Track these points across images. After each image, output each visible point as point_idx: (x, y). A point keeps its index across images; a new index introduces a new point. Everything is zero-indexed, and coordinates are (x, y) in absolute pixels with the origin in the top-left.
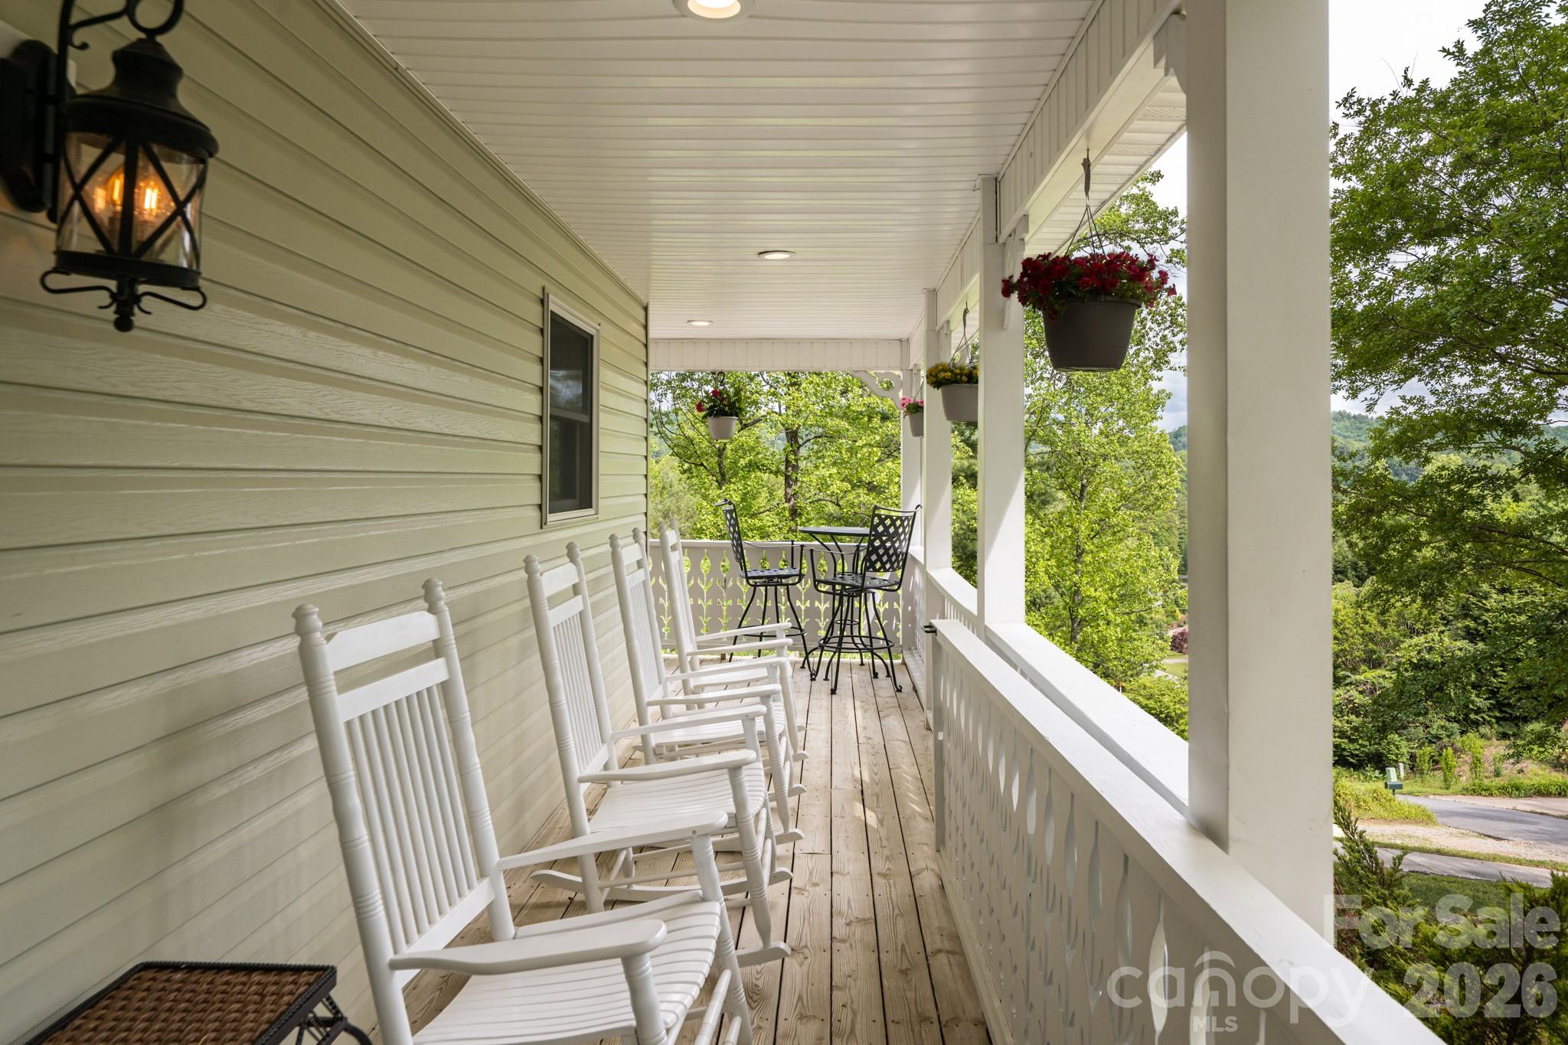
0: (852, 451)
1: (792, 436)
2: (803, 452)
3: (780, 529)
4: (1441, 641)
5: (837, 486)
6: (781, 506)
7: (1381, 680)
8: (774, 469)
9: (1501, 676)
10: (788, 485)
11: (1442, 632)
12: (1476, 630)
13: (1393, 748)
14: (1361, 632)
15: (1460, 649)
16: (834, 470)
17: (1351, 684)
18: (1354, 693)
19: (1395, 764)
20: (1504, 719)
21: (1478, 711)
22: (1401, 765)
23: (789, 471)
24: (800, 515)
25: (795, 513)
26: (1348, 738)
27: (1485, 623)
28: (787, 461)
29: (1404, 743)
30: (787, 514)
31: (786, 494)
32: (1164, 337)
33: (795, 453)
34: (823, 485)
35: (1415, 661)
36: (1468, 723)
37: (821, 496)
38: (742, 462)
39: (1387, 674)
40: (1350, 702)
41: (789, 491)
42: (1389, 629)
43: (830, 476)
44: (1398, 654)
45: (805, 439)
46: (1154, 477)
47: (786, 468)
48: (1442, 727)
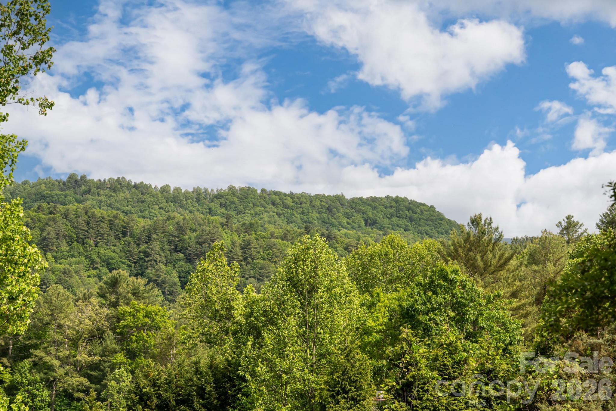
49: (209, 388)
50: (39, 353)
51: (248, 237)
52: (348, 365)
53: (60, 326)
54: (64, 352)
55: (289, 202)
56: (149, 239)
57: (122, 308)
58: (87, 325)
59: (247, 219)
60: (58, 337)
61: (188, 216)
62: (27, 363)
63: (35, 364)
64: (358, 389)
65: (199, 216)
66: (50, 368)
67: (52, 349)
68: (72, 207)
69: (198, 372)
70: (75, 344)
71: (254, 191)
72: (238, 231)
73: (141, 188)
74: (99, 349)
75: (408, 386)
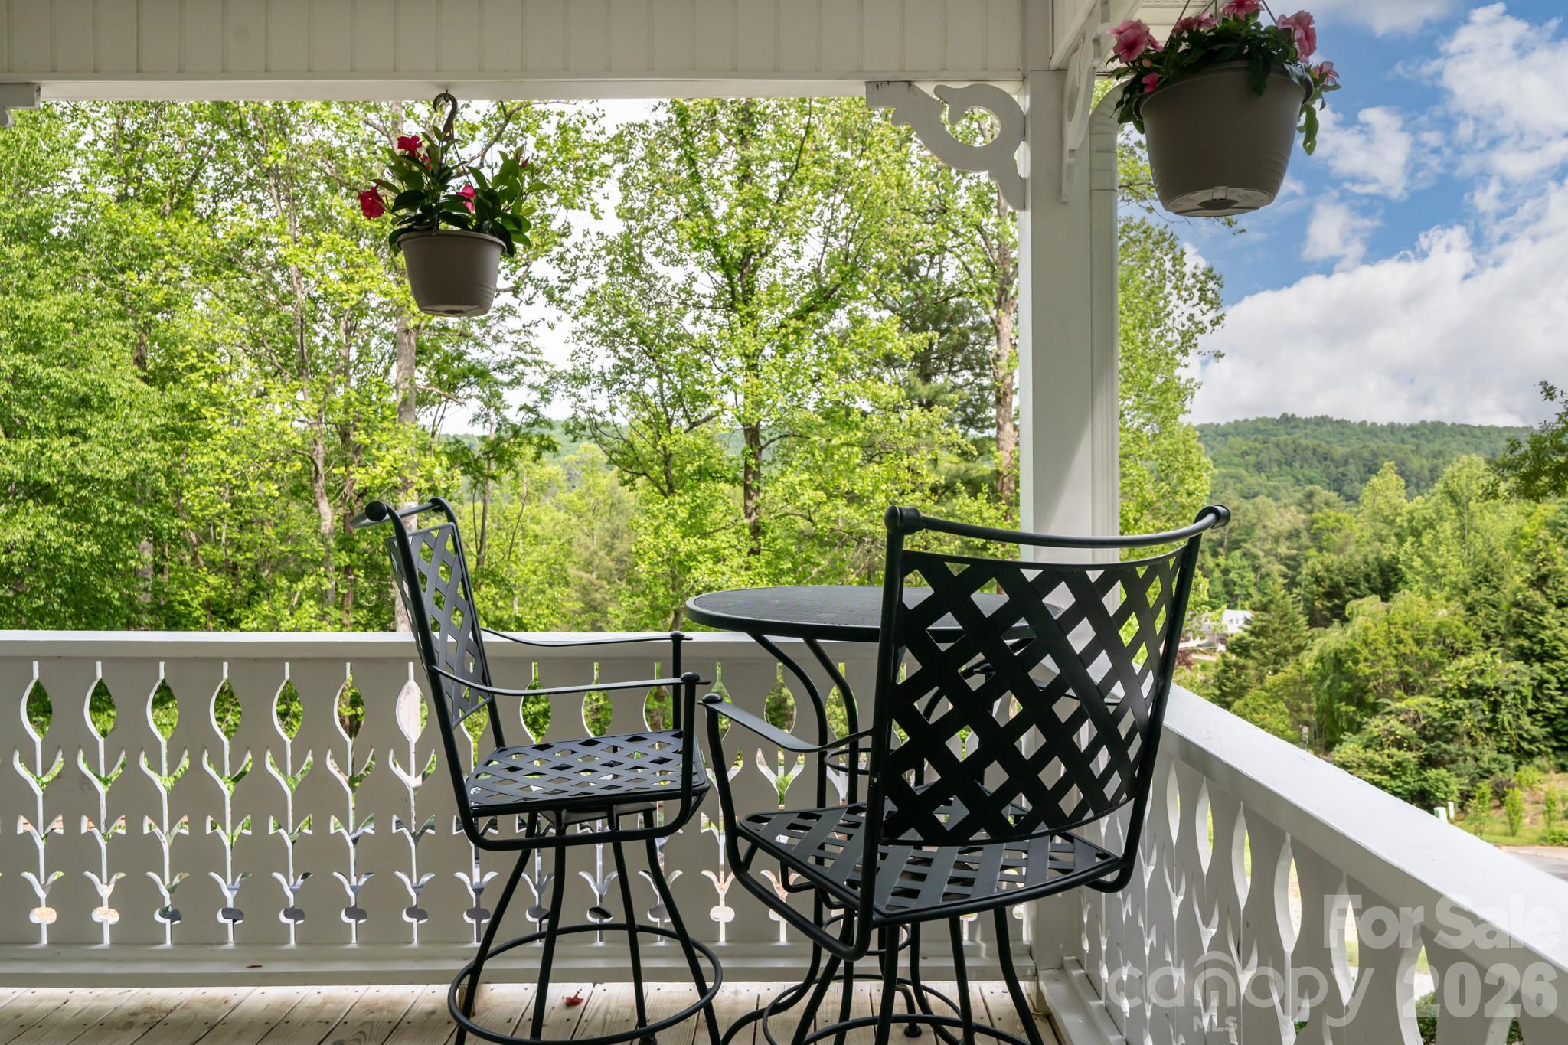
0: (828, 452)
1: (752, 433)
2: (766, 455)
3: (739, 551)
4: (1494, 662)
5: (809, 496)
6: (740, 523)
7: (1426, 708)
8: (730, 476)
9: (1559, 702)
10: (748, 496)
11: (1495, 653)
12: (1531, 649)
13: (1441, 785)
14: (1395, 652)
15: (1515, 672)
16: (806, 476)
17: (1390, 713)
18: (1394, 722)
19: (1444, 803)
20: (1561, 749)
21: (1533, 740)
22: (1451, 804)
23: (749, 480)
24: (764, 533)
25: (757, 530)
26: (1390, 773)
27: (1542, 642)
28: (747, 467)
29: (1454, 780)
30: (747, 531)
31: (746, 507)
32: (1191, 317)
33: (756, 456)
34: (791, 496)
35: (1465, 686)
36: (1524, 756)
37: (789, 509)
38: (690, 468)
39: (1432, 701)
40: (1392, 733)
41: (750, 504)
42: (1426, 648)
43: (801, 483)
44: (1444, 678)
45: (768, 438)
46: (1182, 481)
47: (746, 475)
48: (1495, 760)
49: (1374, 575)
50: (1248, 546)
51: (1436, 461)
52: (1491, 560)
53: (1264, 527)
54: (1267, 546)
55: (1478, 433)
56: (1346, 463)
57: (1316, 515)
58: (1286, 527)
59: (1437, 446)
60: (1263, 535)
61: (1381, 444)
62: (1237, 553)
63: (1245, 554)
64: (1500, 579)
65: (1391, 444)
66: (1256, 557)
67: (1258, 544)
68: (1284, 438)
69: (1366, 562)
70: (1276, 540)
71: (1444, 424)
72: (1427, 458)
73: (1342, 423)
74: (1296, 545)
75: (1544, 578)
